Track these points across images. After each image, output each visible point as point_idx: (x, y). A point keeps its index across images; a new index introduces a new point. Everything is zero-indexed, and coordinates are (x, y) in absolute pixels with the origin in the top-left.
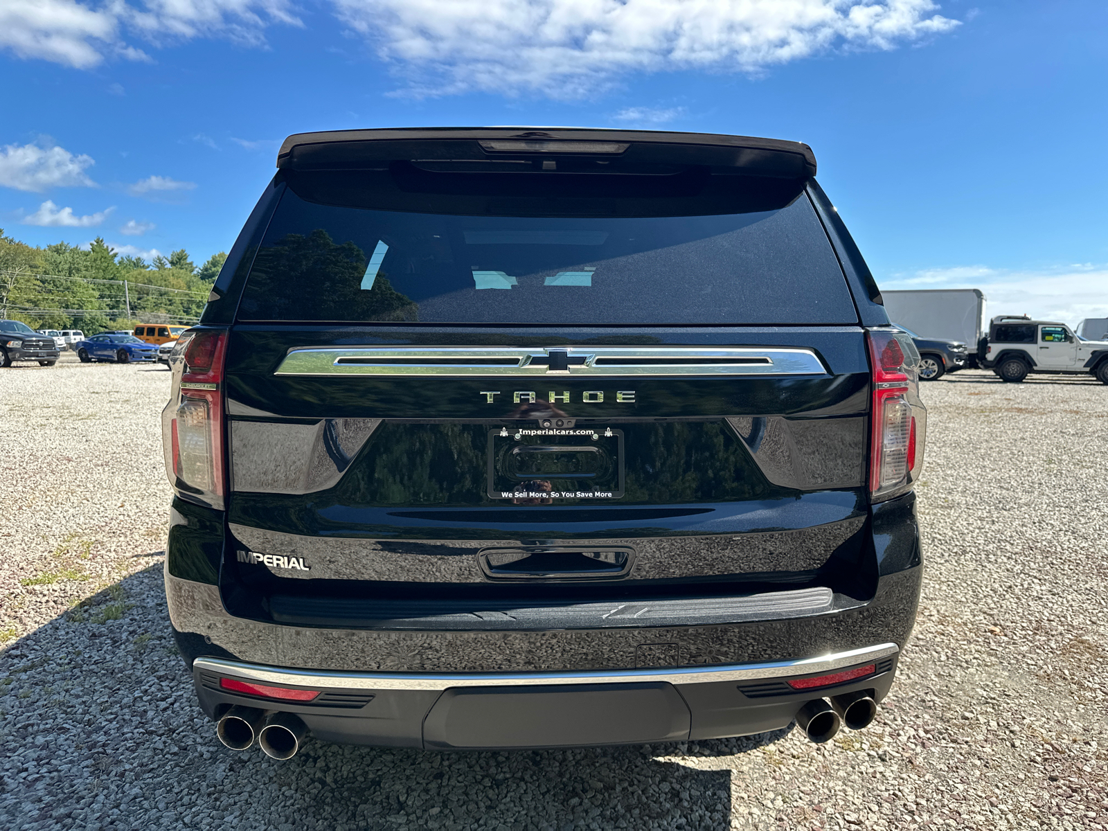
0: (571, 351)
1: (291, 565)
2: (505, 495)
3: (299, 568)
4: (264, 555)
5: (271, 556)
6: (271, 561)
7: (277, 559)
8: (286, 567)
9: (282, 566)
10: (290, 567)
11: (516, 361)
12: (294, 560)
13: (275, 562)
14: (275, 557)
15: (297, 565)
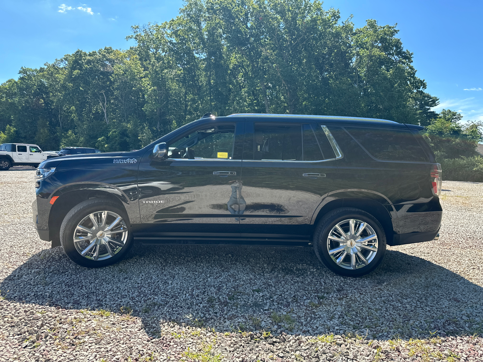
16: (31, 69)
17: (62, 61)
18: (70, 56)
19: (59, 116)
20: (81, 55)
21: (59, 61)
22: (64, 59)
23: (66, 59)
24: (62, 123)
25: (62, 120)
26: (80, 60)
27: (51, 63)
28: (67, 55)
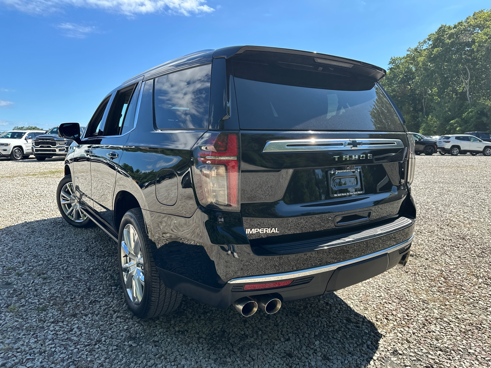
0: (358, 140)
1: (272, 231)
2: (335, 195)
3: (275, 232)
4: (260, 229)
5: (263, 229)
6: (263, 231)
7: (266, 230)
8: (269, 232)
9: (268, 232)
10: (271, 232)
11: (342, 144)
12: (273, 229)
13: (265, 231)
14: (265, 229)
15: (274, 231)
16: (400, 58)
17: (425, 42)
18: (433, 34)
19: (423, 101)
20: (444, 31)
21: (422, 43)
22: (427, 39)
23: (429, 40)
24: (426, 108)
25: (426, 104)
26: (443, 36)
27: (413, 47)
28: (431, 34)
